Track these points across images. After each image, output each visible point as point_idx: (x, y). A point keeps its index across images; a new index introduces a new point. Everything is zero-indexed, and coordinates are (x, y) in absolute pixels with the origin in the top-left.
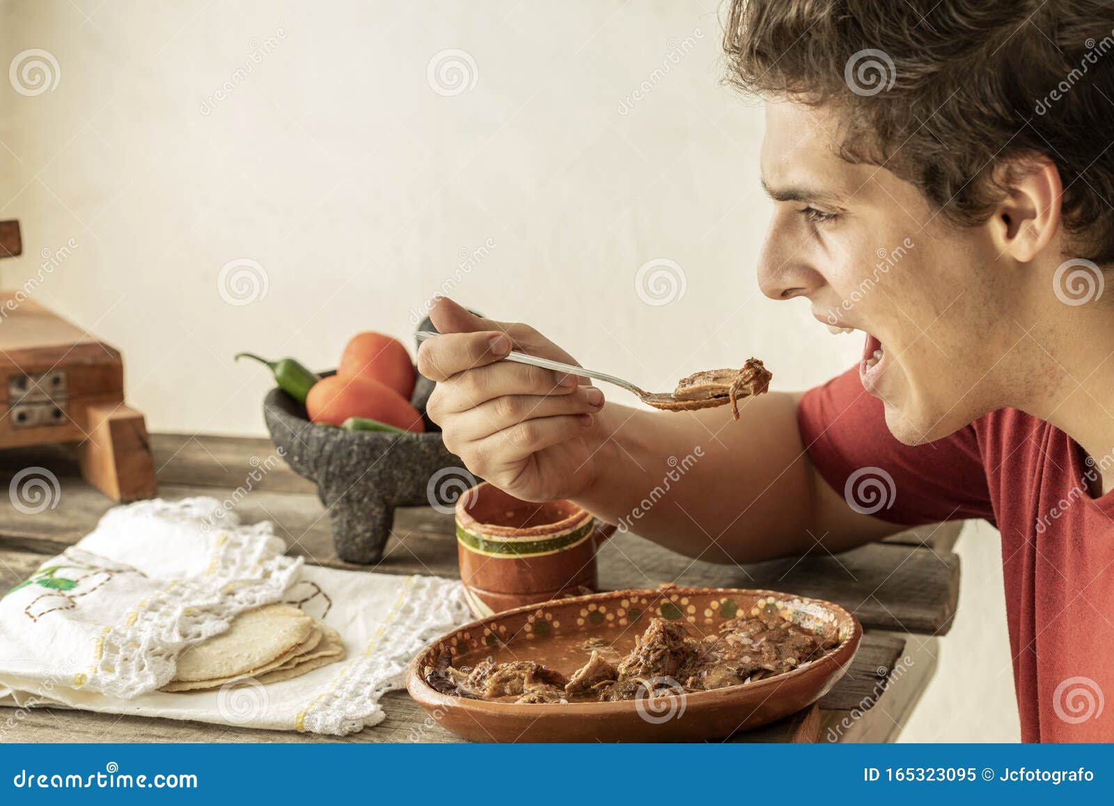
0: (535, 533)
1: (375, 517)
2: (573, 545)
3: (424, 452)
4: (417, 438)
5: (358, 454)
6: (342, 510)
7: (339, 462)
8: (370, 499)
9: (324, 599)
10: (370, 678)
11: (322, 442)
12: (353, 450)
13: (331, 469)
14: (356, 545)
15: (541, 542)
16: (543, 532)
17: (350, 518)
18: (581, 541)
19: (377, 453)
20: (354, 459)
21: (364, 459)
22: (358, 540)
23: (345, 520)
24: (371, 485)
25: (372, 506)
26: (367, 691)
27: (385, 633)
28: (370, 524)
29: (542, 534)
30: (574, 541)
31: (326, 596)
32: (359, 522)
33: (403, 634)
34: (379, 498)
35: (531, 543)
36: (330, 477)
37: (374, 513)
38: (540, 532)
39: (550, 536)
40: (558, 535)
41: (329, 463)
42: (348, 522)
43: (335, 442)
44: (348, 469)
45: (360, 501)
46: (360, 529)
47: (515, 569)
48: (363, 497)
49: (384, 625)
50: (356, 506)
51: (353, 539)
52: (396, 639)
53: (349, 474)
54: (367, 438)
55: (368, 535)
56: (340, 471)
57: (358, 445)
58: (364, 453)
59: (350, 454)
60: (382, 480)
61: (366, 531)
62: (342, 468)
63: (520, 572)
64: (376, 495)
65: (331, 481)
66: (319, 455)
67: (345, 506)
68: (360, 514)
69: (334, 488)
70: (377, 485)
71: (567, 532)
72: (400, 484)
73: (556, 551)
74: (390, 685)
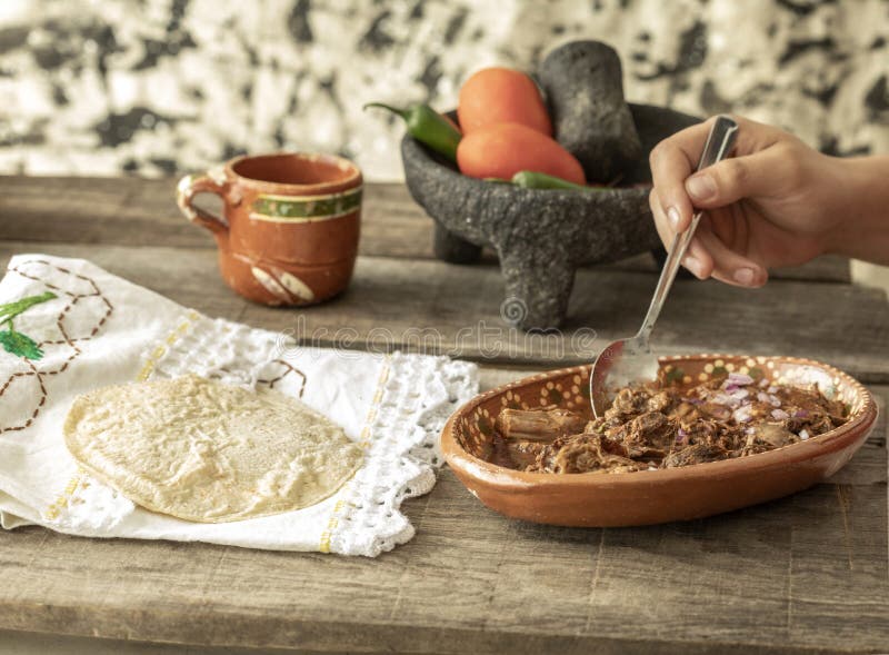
1: (562, 282)
3: (624, 211)
4: (617, 195)
5: (551, 215)
6: (522, 275)
7: (526, 224)
8: (558, 263)
9: (298, 375)
10: (387, 482)
11: (507, 202)
12: (546, 211)
13: (515, 231)
14: (538, 312)
17: (532, 284)
19: (573, 213)
20: (546, 221)
21: (558, 220)
22: (541, 307)
23: (525, 286)
24: (561, 248)
25: (559, 269)
26: (388, 498)
27: (377, 417)
28: (556, 289)
31: (298, 372)
32: (542, 288)
33: (399, 419)
34: (568, 261)
36: (512, 240)
37: (561, 278)
41: (513, 225)
42: (530, 288)
43: (524, 203)
44: (536, 231)
45: (545, 265)
46: (543, 295)
48: (550, 261)
49: (375, 408)
50: (540, 271)
51: (535, 306)
52: (392, 425)
53: (536, 237)
54: (562, 197)
55: (552, 301)
56: (527, 234)
57: (552, 205)
58: (558, 214)
59: (540, 216)
60: (575, 242)
61: (551, 297)
62: (530, 229)
64: (565, 258)
65: (513, 245)
66: (502, 216)
67: (528, 271)
68: (544, 279)
69: (515, 252)
70: (568, 247)
72: (593, 245)
74: (408, 491)
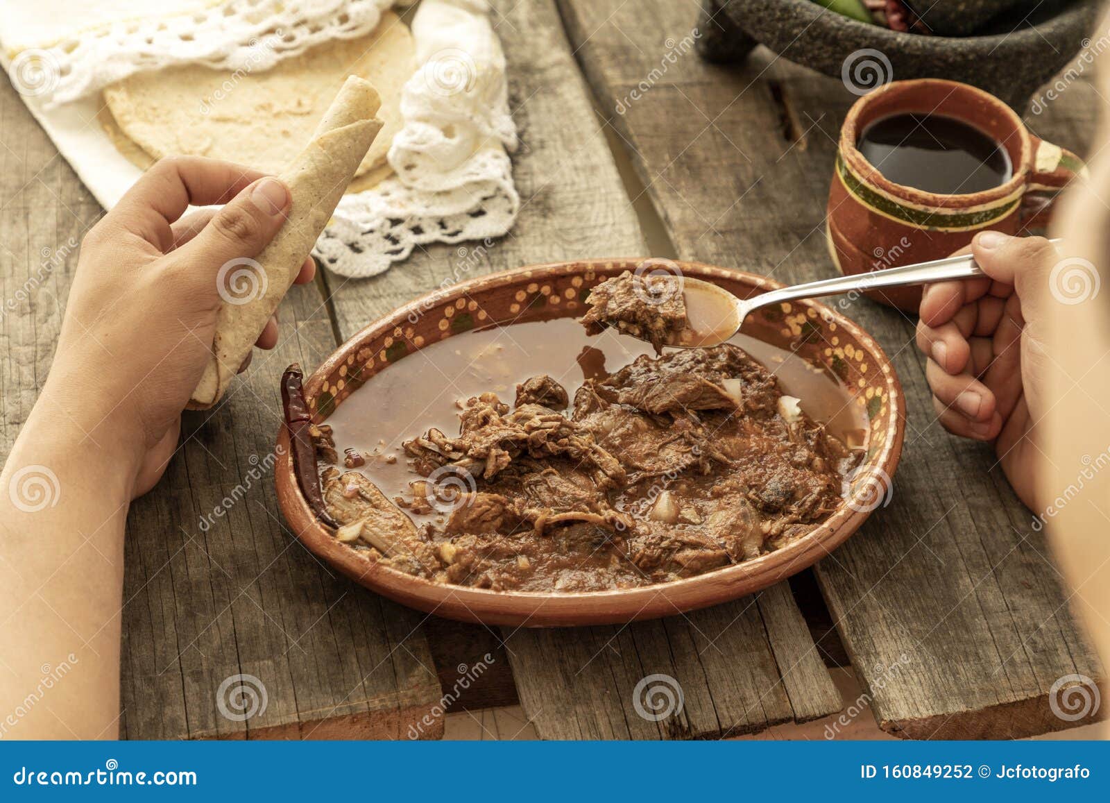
0: (901, 195)
2: (952, 230)
15: (907, 208)
16: (912, 198)
18: (963, 229)
29: (910, 200)
30: (956, 225)
35: (893, 204)
38: (908, 197)
39: (920, 208)
40: (933, 210)
47: (865, 222)
63: (870, 228)
71: (949, 212)
73: (926, 228)
